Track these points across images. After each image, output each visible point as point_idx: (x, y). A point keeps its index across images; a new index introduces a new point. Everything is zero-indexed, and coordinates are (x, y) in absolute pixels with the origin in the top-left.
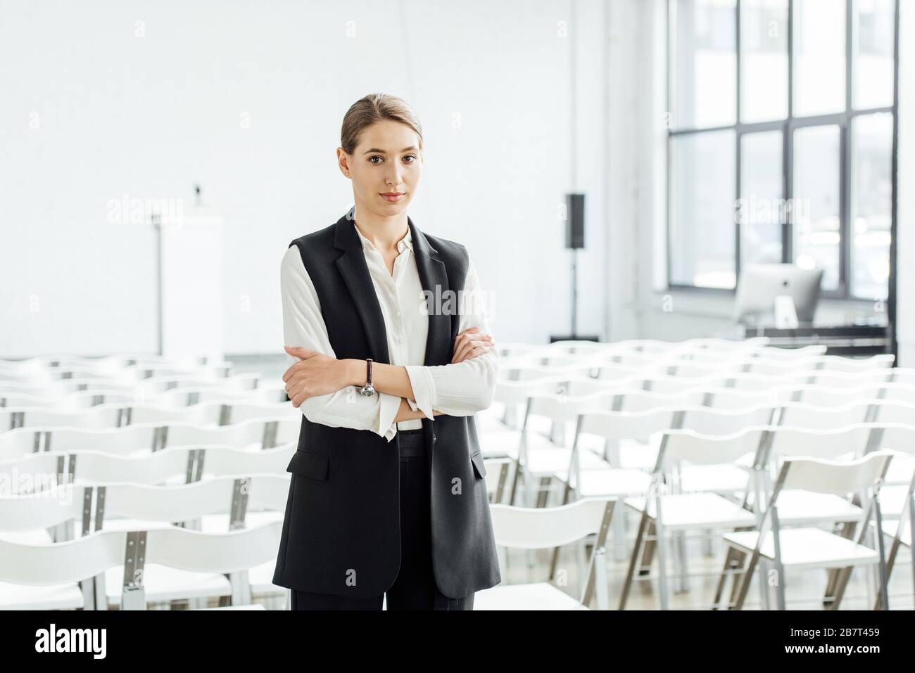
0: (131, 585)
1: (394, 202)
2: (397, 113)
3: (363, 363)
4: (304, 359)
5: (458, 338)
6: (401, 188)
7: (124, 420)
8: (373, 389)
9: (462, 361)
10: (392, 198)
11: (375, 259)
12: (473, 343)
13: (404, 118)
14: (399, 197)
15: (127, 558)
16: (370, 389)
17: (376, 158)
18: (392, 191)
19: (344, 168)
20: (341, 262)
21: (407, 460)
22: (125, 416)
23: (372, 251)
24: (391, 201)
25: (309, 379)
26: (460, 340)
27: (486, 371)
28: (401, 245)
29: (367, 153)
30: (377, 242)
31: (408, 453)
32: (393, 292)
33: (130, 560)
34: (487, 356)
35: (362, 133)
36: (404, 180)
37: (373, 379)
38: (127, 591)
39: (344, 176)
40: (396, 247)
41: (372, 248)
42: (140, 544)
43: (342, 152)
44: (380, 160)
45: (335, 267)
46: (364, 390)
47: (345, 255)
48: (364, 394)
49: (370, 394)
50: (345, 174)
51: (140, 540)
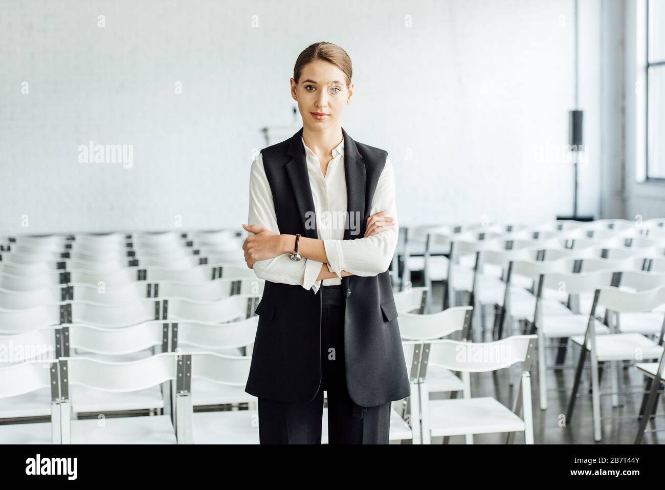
0: (182, 392)
1: (320, 120)
2: (329, 56)
3: (294, 237)
4: (256, 234)
5: (369, 219)
6: (325, 110)
7: (217, 274)
8: (299, 256)
9: (367, 237)
10: (319, 117)
11: (314, 162)
12: (377, 224)
13: (334, 61)
14: (323, 117)
15: (178, 373)
16: (297, 256)
17: (310, 86)
18: (319, 111)
19: (293, 93)
20: (290, 166)
21: (329, 307)
22: (217, 273)
23: (313, 157)
24: (317, 119)
25: (256, 248)
26: (370, 221)
27: (383, 244)
28: (334, 153)
29: (305, 82)
30: (317, 150)
31: (330, 302)
32: (325, 187)
33: (180, 375)
34: (386, 234)
35: (303, 68)
36: (329, 105)
37: (299, 249)
38: (179, 397)
39: (293, 99)
40: (331, 153)
41: (312, 155)
42: (187, 364)
43: (293, 82)
44: (314, 89)
45: (285, 169)
46: (293, 256)
47: (293, 160)
48: (293, 259)
49: (298, 260)
50: (294, 98)
51: (187, 361)
